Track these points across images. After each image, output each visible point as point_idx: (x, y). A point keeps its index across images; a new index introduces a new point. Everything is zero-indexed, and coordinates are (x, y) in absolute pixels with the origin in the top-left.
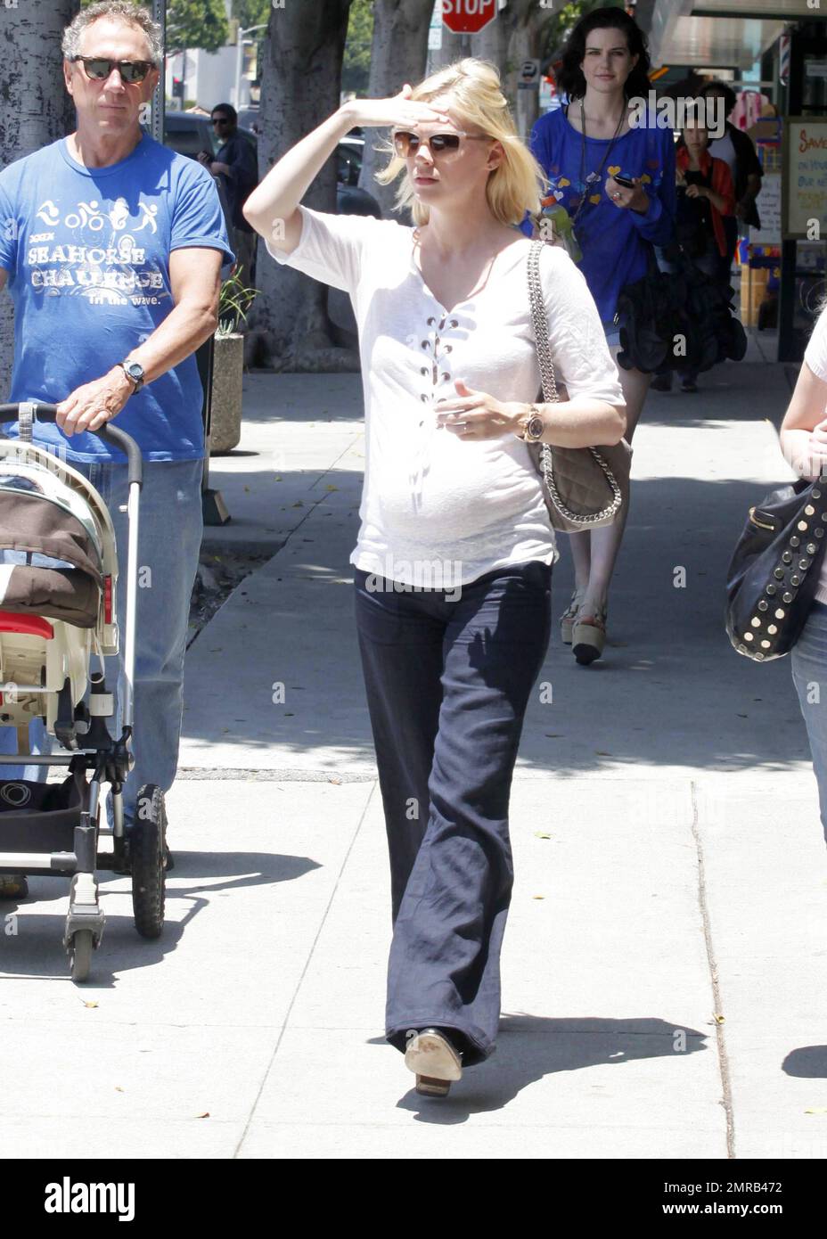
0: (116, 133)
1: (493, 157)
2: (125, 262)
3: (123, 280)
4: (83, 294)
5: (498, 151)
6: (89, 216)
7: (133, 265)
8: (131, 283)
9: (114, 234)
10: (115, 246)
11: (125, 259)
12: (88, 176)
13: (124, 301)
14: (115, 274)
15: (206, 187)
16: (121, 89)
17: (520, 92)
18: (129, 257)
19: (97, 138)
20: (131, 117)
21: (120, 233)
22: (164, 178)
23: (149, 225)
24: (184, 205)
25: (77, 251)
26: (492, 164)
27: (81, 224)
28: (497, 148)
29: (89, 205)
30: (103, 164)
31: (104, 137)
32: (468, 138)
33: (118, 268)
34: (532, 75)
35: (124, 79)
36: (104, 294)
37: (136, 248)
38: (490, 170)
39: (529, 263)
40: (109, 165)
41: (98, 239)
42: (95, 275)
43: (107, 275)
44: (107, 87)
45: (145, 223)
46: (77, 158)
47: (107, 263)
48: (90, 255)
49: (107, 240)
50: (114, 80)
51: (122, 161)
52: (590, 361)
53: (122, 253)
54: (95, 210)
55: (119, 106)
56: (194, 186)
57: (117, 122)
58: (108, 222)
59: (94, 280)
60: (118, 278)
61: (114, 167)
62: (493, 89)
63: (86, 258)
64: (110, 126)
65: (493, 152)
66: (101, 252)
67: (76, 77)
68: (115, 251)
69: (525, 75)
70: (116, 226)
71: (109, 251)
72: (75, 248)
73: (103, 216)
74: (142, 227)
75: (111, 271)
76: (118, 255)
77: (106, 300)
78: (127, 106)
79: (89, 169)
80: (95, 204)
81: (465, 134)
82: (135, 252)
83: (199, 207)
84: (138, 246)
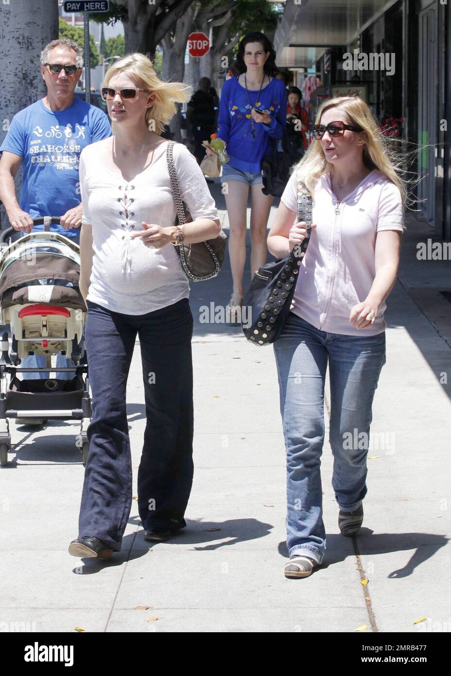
0: (64, 96)
1: (150, 101)
2: (73, 151)
3: (71, 159)
4: (54, 165)
6: (55, 132)
7: (75, 153)
8: (75, 160)
9: (67, 139)
10: (67, 145)
11: (72, 150)
12: (52, 114)
13: (72, 168)
14: (67, 156)
15: (105, 119)
16: (65, 77)
17: (218, 80)
18: (73, 149)
19: (56, 99)
20: (70, 89)
21: (69, 139)
22: (86, 117)
23: (82, 135)
24: (96, 128)
25: (51, 147)
26: (149, 104)
27: (52, 134)
29: (55, 127)
30: (60, 109)
31: (59, 98)
32: (140, 91)
33: (69, 154)
34: (223, 73)
35: (67, 73)
36: (63, 165)
37: (77, 145)
38: (147, 107)
39: (167, 155)
40: (61, 110)
41: (58, 142)
42: (59, 157)
43: (64, 157)
44: (59, 76)
45: (80, 134)
46: (48, 107)
47: (64, 152)
48: (57, 149)
49: (64, 142)
50: (63, 74)
51: (67, 108)
52: (201, 200)
53: (70, 148)
54: (58, 129)
55: (64, 84)
56: (100, 119)
57: (64, 91)
58: (64, 134)
59: (59, 160)
60: (69, 158)
61: (64, 111)
62: (150, 67)
63: (55, 150)
64: (61, 93)
65: (150, 98)
66: (61, 147)
67: (46, 73)
68: (67, 146)
69: (220, 73)
70: (67, 136)
71: (65, 147)
72: (50, 146)
73: (61, 132)
74: (78, 136)
75: (66, 155)
76: (69, 148)
77: (64, 167)
78: (68, 84)
79: (53, 112)
80: (57, 127)
81: (139, 89)
82: (76, 147)
83: (103, 129)
84: (78, 145)
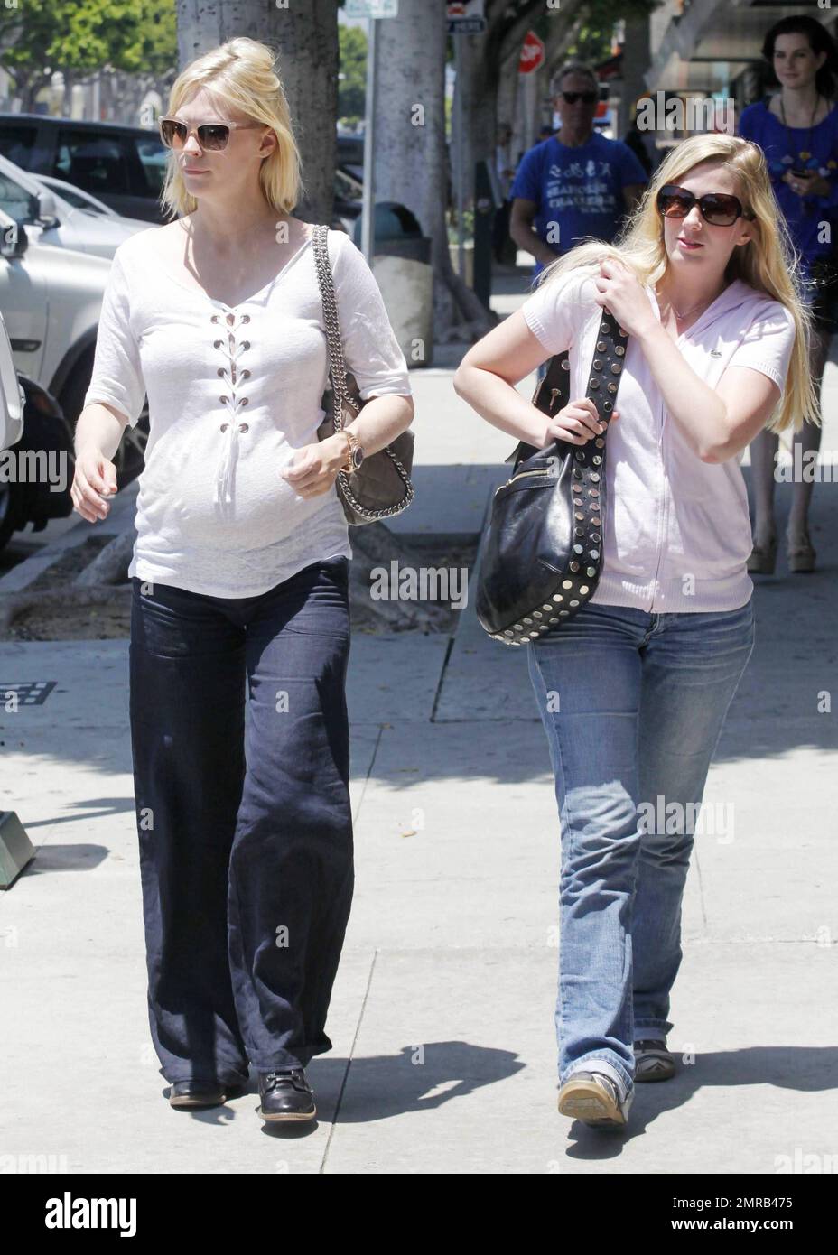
1: (267, 143)
5: (272, 137)
26: (264, 150)
28: (269, 134)
32: (238, 128)
38: (262, 157)
39: (317, 251)
62: (266, 71)
65: (266, 139)
81: (235, 124)
